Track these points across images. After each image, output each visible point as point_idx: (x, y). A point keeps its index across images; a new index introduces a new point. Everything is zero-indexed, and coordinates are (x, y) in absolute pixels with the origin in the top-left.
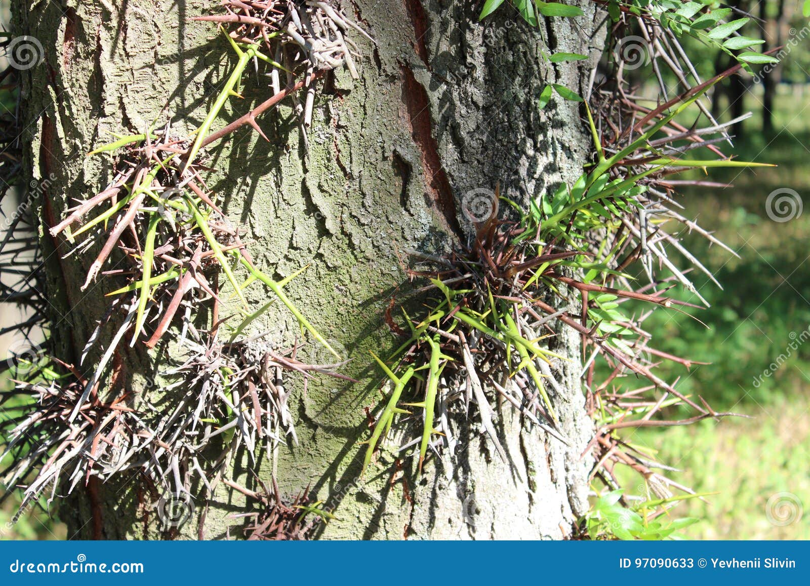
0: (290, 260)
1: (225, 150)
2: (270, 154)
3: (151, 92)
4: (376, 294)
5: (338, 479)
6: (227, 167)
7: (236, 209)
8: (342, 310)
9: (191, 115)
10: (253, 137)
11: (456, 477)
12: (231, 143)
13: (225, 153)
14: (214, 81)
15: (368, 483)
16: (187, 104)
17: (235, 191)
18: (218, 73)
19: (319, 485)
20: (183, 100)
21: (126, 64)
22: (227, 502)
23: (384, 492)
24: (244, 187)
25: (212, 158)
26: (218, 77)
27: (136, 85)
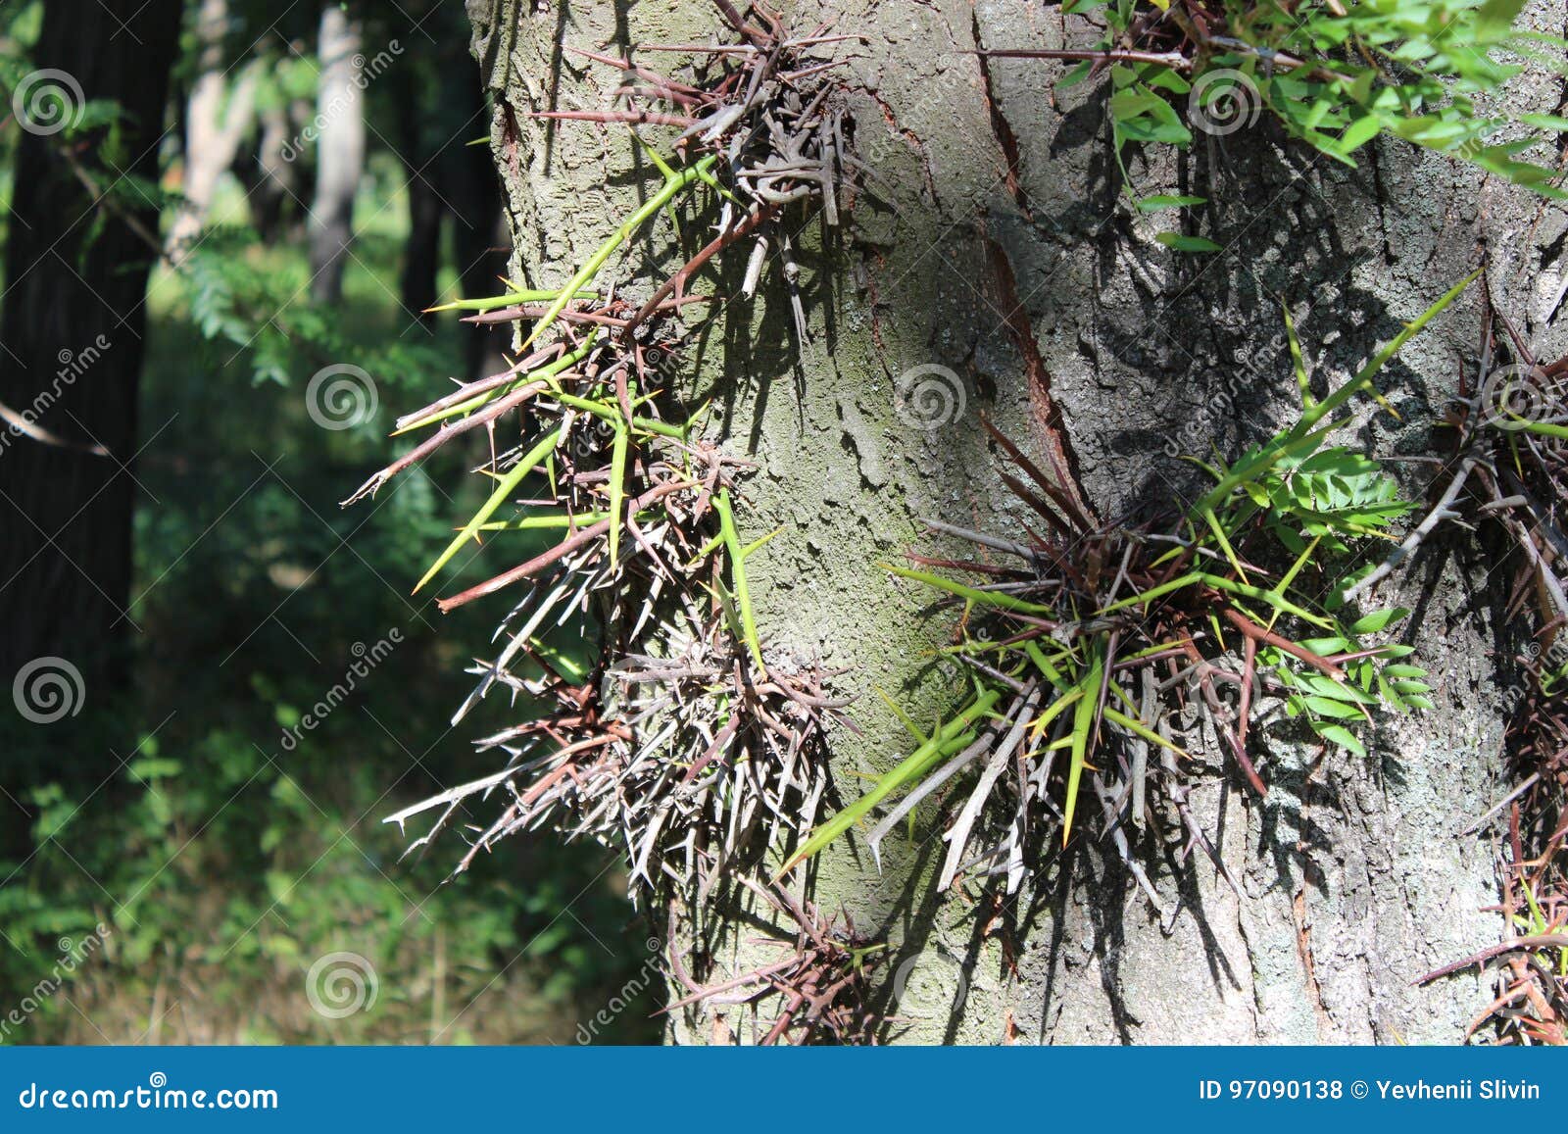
0: (827, 522)
1: (715, 328)
2: (785, 344)
3: (606, 228)
4: (942, 596)
5: (914, 913)
6: (722, 356)
7: (742, 426)
8: (898, 617)
9: (663, 269)
10: (756, 311)
11: (1099, 949)
12: (724, 317)
13: (717, 333)
14: (690, 216)
15: (952, 928)
16: (657, 251)
17: (739, 396)
18: (694, 204)
19: (892, 919)
20: (650, 244)
21: (567, 181)
22: (770, 920)
23: (973, 948)
24: (751, 393)
25: (697, 338)
26: (695, 208)
27: (585, 215)
